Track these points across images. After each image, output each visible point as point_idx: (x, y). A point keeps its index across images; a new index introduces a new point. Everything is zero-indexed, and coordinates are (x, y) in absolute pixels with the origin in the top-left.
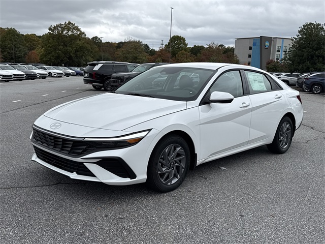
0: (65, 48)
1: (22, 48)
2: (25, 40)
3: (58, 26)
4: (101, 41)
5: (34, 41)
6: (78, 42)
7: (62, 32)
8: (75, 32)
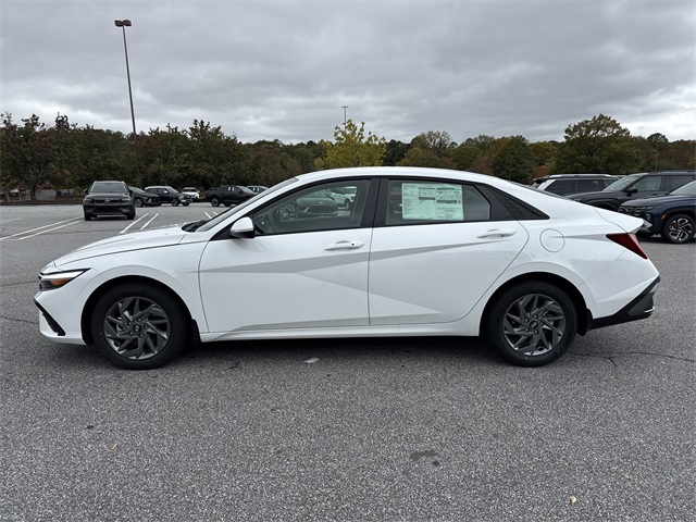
0: (589, 158)
1: (527, 162)
2: (535, 151)
3: (581, 124)
4: (667, 140)
5: (548, 151)
6: (614, 145)
7: (588, 132)
8: (610, 130)
